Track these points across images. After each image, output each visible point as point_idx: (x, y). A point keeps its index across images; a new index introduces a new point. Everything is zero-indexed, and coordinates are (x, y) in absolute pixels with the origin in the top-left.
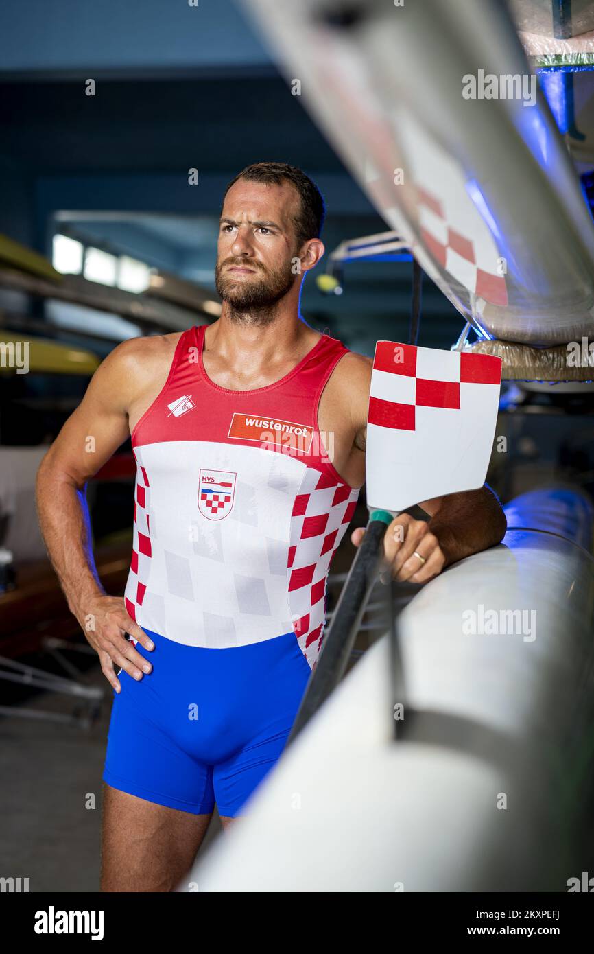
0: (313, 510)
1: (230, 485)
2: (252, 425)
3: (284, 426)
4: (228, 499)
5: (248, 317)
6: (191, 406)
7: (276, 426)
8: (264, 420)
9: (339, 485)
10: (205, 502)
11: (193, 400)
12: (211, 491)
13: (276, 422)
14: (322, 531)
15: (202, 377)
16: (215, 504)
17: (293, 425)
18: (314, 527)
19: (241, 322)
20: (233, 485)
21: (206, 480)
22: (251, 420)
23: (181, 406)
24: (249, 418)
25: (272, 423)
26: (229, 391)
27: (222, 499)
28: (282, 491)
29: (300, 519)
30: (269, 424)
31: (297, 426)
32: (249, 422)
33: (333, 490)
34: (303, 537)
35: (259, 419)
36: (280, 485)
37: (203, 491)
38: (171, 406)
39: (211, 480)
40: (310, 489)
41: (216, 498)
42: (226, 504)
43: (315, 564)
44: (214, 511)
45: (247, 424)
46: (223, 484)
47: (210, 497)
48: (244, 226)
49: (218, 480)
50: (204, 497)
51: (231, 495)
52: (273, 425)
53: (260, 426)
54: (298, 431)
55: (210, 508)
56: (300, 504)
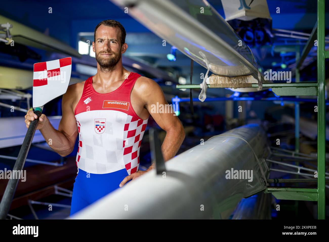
0: (131, 129)
1: (104, 123)
2: (110, 103)
3: (120, 103)
4: (104, 127)
5: (107, 70)
6: (91, 100)
7: (117, 103)
8: (113, 101)
9: (139, 120)
10: (97, 129)
11: (91, 99)
12: (98, 125)
13: (117, 102)
14: (134, 135)
15: (93, 91)
16: (100, 129)
17: (122, 102)
18: (131, 134)
19: (104, 72)
20: (105, 123)
21: (97, 122)
22: (109, 102)
23: (88, 100)
24: (109, 101)
25: (116, 102)
26: (102, 94)
27: (102, 127)
28: (121, 123)
29: (127, 132)
30: (115, 103)
31: (124, 102)
32: (109, 103)
33: (137, 121)
34: (128, 137)
35: (112, 101)
36: (119, 121)
37: (96, 125)
38: (85, 101)
39: (98, 122)
40: (129, 122)
41: (100, 127)
42: (103, 129)
43: (132, 146)
44: (100, 131)
45: (108, 103)
46: (102, 123)
47: (98, 127)
48: (106, 40)
49: (100, 122)
50: (96, 127)
51: (105, 126)
52: (116, 103)
53: (112, 103)
54: (124, 104)
55: (98, 130)
56: (127, 127)
